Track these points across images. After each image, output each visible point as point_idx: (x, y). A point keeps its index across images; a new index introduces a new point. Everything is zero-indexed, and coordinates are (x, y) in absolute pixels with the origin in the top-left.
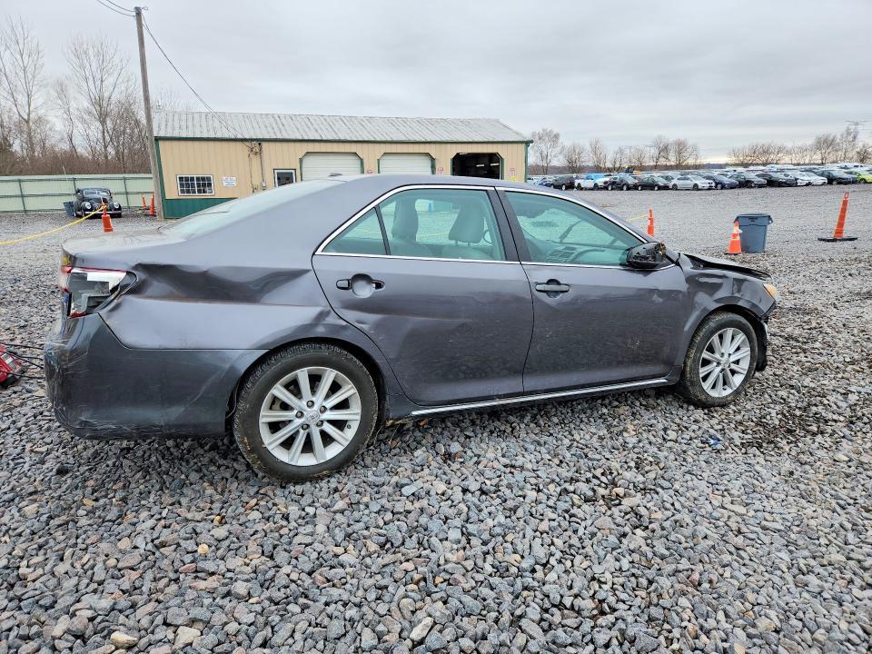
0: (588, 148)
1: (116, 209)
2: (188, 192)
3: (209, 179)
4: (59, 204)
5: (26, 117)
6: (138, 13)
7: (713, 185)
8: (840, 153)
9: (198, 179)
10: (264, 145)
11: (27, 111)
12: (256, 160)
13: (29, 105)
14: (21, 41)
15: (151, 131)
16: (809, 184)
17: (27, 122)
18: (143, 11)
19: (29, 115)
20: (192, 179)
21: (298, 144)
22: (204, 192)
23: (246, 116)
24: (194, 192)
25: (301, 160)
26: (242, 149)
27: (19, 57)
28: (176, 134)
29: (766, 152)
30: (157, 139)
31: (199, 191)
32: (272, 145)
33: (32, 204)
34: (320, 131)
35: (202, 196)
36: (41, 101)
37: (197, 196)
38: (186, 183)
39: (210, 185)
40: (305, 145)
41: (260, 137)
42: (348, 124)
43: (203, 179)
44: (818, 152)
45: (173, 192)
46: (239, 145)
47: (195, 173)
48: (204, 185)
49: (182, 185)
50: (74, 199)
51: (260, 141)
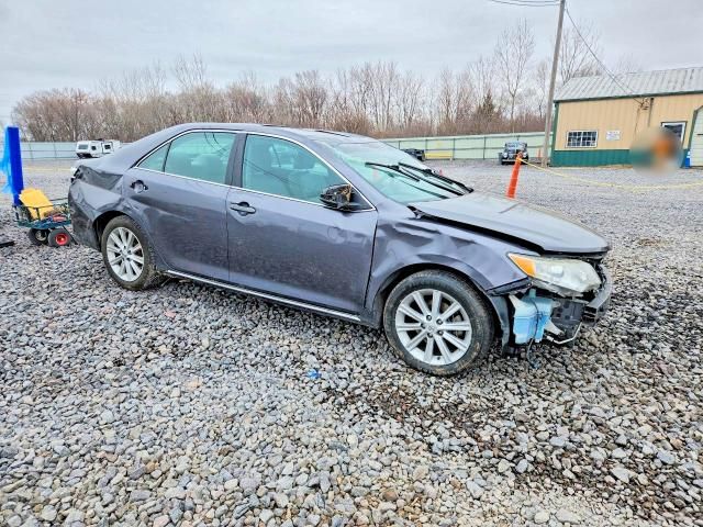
2: (574, 144)
3: (594, 133)
9: (585, 133)
10: (658, 99)
12: (644, 114)
20: (580, 134)
22: (588, 144)
24: (578, 144)
25: (696, 112)
26: (634, 104)
30: (557, 103)
31: (584, 144)
33: (459, 155)
35: (585, 148)
37: (580, 147)
38: (573, 137)
39: (594, 138)
41: (657, 92)
43: (590, 134)
45: (562, 145)
46: (631, 101)
48: (589, 139)
49: (570, 139)
51: (653, 97)
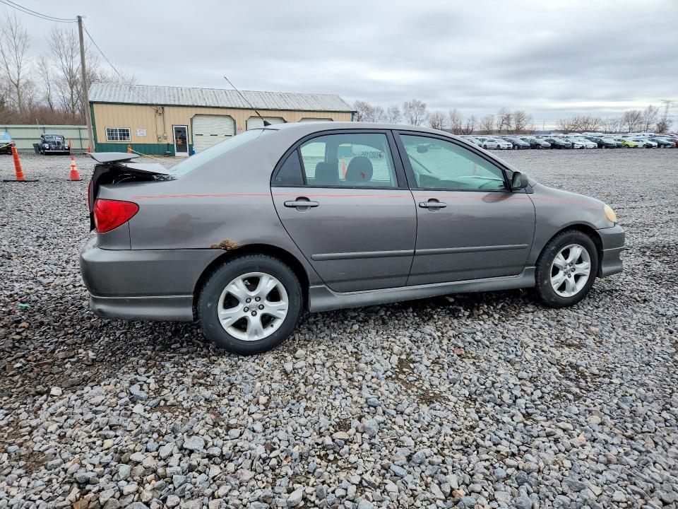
0: (448, 116)
1: (66, 149)
2: (113, 139)
3: (127, 131)
4: (29, 145)
5: (16, 82)
6: (80, 20)
7: (512, 146)
8: (644, 125)
9: (120, 130)
10: (166, 108)
11: (17, 77)
12: (159, 119)
13: (19, 74)
14: (14, 29)
15: (87, 97)
16: (582, 148)
17: (17, 86)
18: (83, 19)
19: (18, 81)
20: (116, 130)
21: (189, 109)
22: (124, 139)
23: (158, 89)
24: (117, 139)
25: (191, 120)
26: (150, 111)
27: (12, 39)
28: (106, 100)
29: (586, 123)
30: (92, 103)
31: (121, 139)
32: (171, 108)
34: (207, 100)
35: (123, 142)
36: (27, 71)
37: (119, 141)
38: (111, 133)
39: (128, 135)
40: (194, 109)
41: (163, 103)
42: (229, 95)
43: (124, 130)
44: (627, 124)
45: (103, 138)
46: (148, 108)
47: (118, 126)
48: (124, 135)
49: (109, 134)
50: (39, 142)
51: (163, 106)
